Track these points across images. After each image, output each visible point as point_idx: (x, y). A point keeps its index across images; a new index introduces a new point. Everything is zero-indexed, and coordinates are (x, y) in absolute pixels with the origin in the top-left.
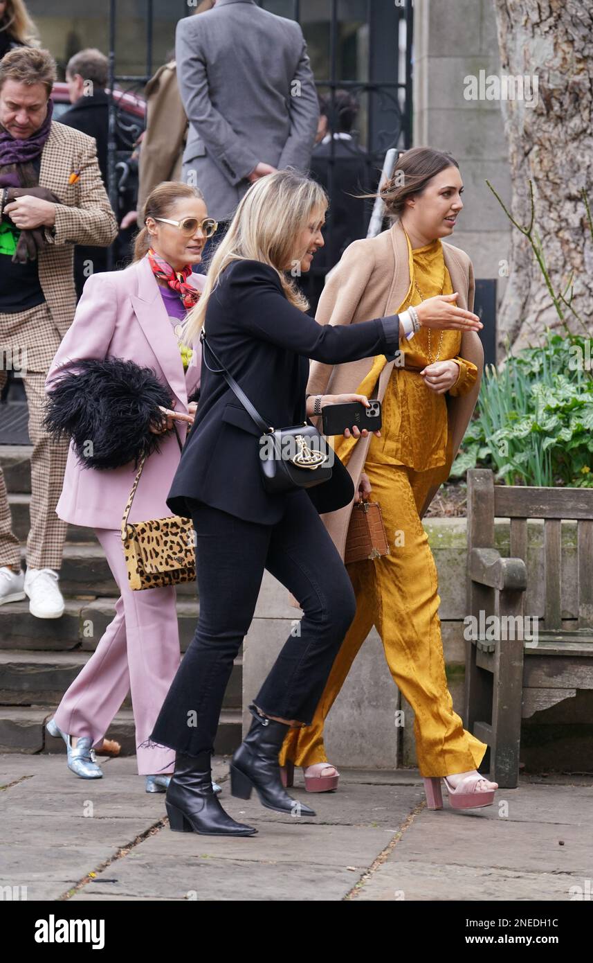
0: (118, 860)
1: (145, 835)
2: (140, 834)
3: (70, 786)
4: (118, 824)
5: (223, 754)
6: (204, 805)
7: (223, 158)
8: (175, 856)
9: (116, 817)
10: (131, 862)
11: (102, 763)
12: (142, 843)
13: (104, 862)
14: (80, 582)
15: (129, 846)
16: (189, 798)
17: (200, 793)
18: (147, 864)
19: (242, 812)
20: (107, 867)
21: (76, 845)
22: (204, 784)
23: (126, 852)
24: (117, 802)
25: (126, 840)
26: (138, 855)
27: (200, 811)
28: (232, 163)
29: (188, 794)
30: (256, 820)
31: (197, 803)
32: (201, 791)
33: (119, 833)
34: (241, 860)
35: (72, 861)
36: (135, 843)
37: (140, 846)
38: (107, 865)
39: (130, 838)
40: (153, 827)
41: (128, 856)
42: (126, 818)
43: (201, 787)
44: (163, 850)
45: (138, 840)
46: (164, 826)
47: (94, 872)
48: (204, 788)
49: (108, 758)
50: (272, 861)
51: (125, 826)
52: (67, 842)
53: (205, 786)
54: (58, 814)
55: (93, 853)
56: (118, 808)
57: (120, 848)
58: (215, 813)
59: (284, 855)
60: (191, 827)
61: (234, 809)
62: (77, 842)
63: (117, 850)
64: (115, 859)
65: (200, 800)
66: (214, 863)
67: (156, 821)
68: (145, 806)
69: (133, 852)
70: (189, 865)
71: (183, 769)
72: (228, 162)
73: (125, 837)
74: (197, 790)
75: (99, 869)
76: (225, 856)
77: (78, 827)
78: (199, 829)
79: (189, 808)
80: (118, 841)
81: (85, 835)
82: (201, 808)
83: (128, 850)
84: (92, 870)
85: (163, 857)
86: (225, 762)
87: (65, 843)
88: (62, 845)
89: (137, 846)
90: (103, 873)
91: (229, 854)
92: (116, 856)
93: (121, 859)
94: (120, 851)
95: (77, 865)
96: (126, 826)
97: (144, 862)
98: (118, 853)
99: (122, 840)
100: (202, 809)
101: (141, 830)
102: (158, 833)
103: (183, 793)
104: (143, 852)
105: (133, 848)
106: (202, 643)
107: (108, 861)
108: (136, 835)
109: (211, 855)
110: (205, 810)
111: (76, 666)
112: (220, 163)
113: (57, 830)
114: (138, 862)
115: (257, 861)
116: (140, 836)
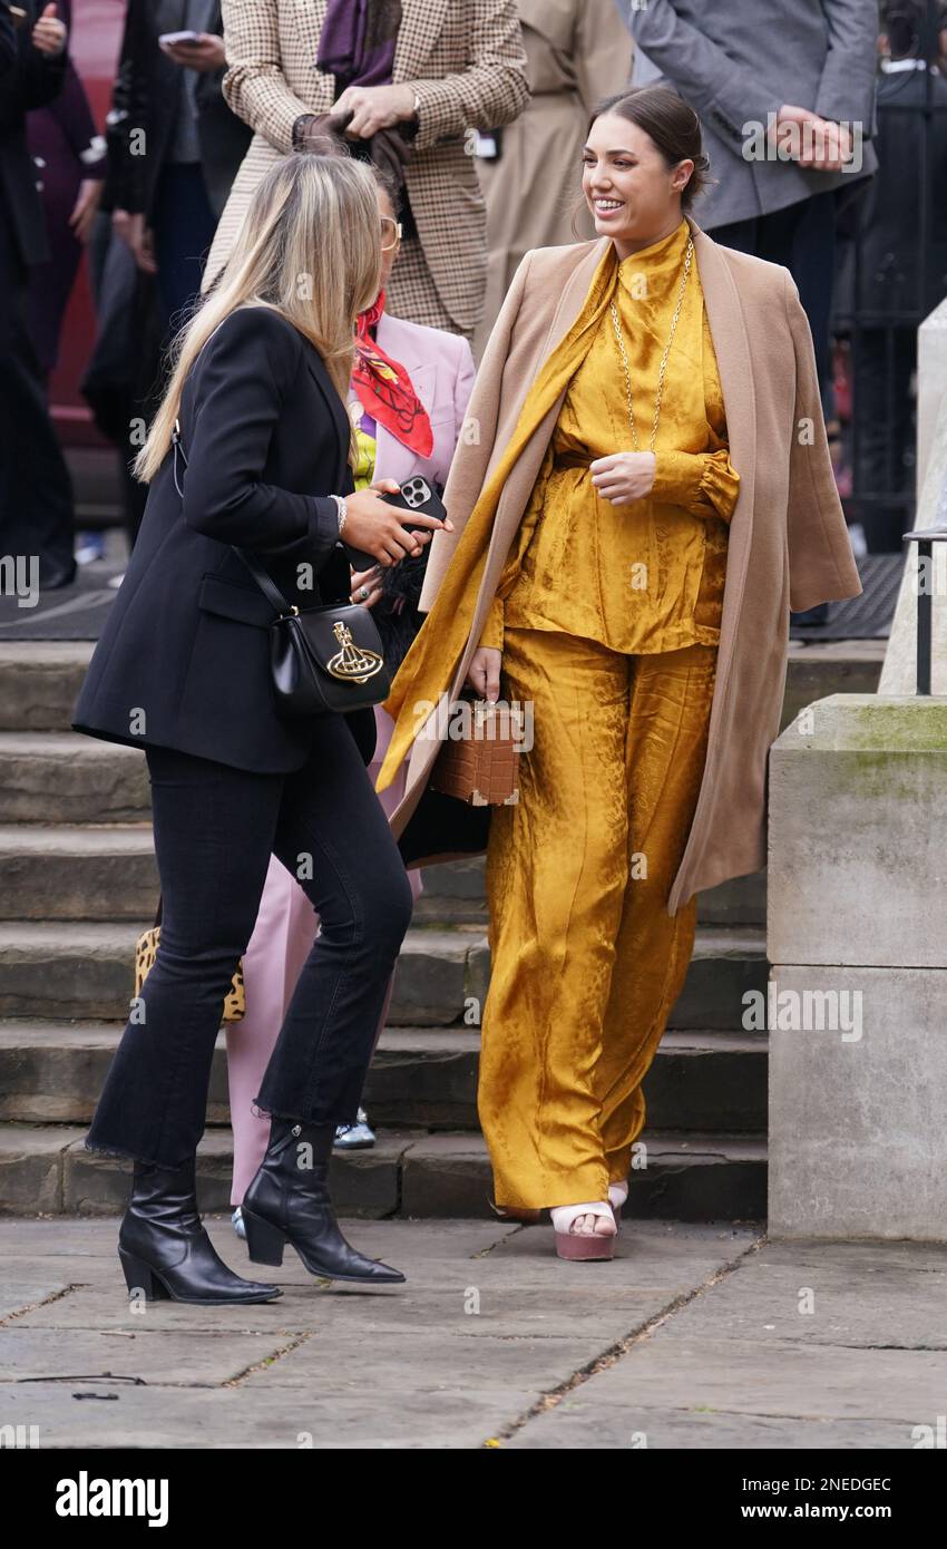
0: (539, 1416)
1: (590, 1369)
2: (579, 1367)
3: (449, 1279)
4: (539, 1350)
5: (732, 1220)
6: (187, 1251)
7: (713, 107)
8: (647, 1408)
9: (535, 1337)
10: (566, 1420)
11: (508, 1235)
12: (583, 1385)
13: (514, 1419)
14: (465, 900)
15: (560, 1390)
16: (161, 1240)
17: (179, 1231)
18: (594, 1422)
19: (768, 1327)
20: (521, 1429)
21: (462, 1388)
22: (184, 1216)
23: (554, 1401)
24: (537, 1308)
25: (554, 1379)
26: (577, 1407)
27: (181, 1263)
28: (729, 115)
29: (158, 1235)
30: (796, 1340)
31: (174, 1250)
32: (179, 1227)
33: (541, 1366)
34: (769, 1416)
35: (454, 1417)
36: (571, 1384)
37: (580, 1389)
38: (519, 1426)
39: (562, 1373)
40: (604, 1355)
41: (560, 1408)
42: (553, 1337)
43: (181, 1221)
44: (623, 1398)
45: (576, 1379)
46: (624, 1352)
47: (496, 1439)
48: (185, 1224)
49: (517, 1226)
50: (827, 1418)
51: (553, 1352)
52: (445, 1382)
53: (187, 1219)
54: (427, 1329)
55: (494, 1403)
56: (539, 1320)
57: (544, 1392)
58: (207, 1264)
59: (849, 1406)
60: (167, 1292)
61: (753, 1321)
62: (464, 1382)
63: (537, 1397)
64: (534, 1413)
65: (179, 1245)
66: (719, 1421)
67: (610, 1343)
68: (589, 1315)
69: (569, 1402)
70: (673, 1425)
71: (148, 1191)
72: (724, 114)
73: (550, 1372)
74: (173, 1227)
75: (504, 1431)
76: (738, 1409)
77: (465, 1355)
78: (180, 1295)
79: (162, 1258)
80: (537, 1380)
81: (478, 1369)
82: (182, 1256)
83: (559, 1396)
84: (493, 1434)
85: (625, 1411)
86: (735, 1233)
87: (442, 1384)
88: (437, 1389)
89: (575, 1389)
90: (512, 1439)
91: (748, 1404)
92: (536, 1408)
93: (546, 1413)
94: (543, 1399)
95: (463, 1424)
96: (555, 1353)
97: (588, 1420)
98: (540, 1404)
99: (547, 1380)
100: (185, 1258)
101: (582, 1360)
102: (613, 1366)
103: (150, 1233)
104: (586, 1401)
105: (569, 1394)
106: (167, 971)
107: (522, 1418)
108: (573, 1369)
109: (712, 1406)
110: (188, 1261)
111: (459, 1055)
112: (710, 118)
113: (426, 1360)
114: (576, 1419)
115: (799, 1418)
116: (581, 1371)
